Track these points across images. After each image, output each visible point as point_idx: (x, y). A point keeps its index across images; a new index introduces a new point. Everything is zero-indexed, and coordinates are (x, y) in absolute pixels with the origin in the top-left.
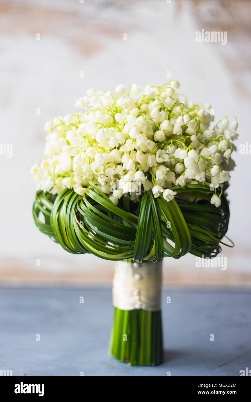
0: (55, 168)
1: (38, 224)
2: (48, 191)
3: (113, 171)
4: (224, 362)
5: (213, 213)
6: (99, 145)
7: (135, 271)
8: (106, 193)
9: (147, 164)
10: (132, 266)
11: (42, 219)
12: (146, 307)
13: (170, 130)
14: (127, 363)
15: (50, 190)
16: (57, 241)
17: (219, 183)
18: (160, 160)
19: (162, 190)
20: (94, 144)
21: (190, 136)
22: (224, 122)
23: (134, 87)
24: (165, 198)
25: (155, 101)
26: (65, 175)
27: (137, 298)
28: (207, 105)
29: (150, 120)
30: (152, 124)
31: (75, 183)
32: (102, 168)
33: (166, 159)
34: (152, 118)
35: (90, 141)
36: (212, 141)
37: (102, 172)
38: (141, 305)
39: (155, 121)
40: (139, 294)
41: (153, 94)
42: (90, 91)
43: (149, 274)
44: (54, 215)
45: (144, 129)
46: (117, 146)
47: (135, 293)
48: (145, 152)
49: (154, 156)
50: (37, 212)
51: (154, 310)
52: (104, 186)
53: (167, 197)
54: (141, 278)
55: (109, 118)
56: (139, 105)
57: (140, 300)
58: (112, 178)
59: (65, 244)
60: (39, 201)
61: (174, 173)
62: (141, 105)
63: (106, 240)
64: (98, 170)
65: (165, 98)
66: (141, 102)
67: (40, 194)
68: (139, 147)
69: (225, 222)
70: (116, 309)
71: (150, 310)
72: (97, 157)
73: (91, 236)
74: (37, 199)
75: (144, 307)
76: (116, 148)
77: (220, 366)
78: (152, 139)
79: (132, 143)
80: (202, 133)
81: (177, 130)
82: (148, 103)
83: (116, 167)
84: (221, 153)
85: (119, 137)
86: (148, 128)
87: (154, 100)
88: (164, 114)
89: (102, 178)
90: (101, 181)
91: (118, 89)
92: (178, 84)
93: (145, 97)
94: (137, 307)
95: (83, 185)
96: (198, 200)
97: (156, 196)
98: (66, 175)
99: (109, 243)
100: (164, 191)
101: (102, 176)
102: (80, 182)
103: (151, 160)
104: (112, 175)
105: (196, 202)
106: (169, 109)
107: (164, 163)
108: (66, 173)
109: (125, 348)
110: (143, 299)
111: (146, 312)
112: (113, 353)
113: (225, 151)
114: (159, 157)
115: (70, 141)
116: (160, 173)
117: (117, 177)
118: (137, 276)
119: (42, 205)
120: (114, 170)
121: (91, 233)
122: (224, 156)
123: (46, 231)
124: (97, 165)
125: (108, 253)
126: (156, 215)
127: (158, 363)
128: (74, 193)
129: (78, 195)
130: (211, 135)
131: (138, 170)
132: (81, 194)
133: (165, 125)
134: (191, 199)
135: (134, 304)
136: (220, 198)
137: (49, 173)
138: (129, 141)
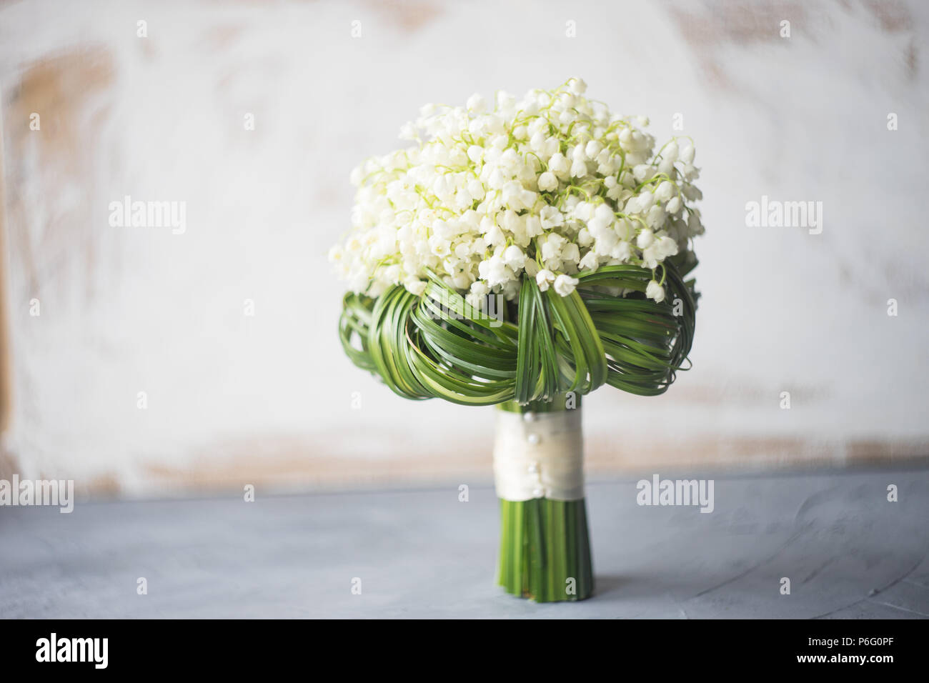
0: (370, 249)
1: (349, 353)
2: (363, 291)
3: (468, 249)
4: (706, 587)
5: (652, 313)
6: (443, 205)
7: (528, 430)
8: (461, 287)
9: (525, 233)
10: (523, 419)
11: (356, 342)
12: (553, 494)
13: (564, 170)
14: (527, 598)
15: (367, 290)
16: (384, 382)
17: (656, 260)
18: (547, 225)
19: (552, 278)
20: (436, 204)
21: (605, 177)
22: (670, 147)
23: (502, 96)
24: (558, 291)
25: (539, 119)
26: (387, 262)
27: (535, 477)
28: (641, 120)
29: (529, 155)
30: (534, 161)
31: (406, 274)
32: (448, 244)
33: (558, 221)
34: (535, 152)
35: (427, 198)
36: (647, 184)
37: (448, 252)
38: (544, 491)
39: (540, 155)
40: (539, 470)
41: (535, 106)
42: (426, 108)
43: (554, 433)
44: (373, 336)
45: (518, 172)
46: (472, 204)
47: (532, 469)
48: (520, 211)
49: (536, 217)
50: (348, 333)
51: (570, 499)
52: (456, 277)
53: (562, 287)
54: (540, 442)
55: (459, 155)
56: (511, 128)
57: (540, 481)
58: (468, 260)
59: (395, 382)
60: (350, 312)
61: (576, 246)
62: (513, 128)
63: (467, 374)
64: (440, 248)
65: (559, 113)
66: (515, 123)
67: (349, 298)
68: (507, 204)
69: (679, 329)
70: (501, 501)
71: (561, 498)
72: (436, 225)
73: (442, 369)
74: (345, 308)
75: (549, 495)
76: (472, 208)
77: (699, 595)
78: (534, 187)
79: (496, 198)
80: (631, 171)
81: (578, 170)
82: (526, 124)
83: (473, 241)
84: (662, 204)
85: (473, 188)
86: (526, 170)
87: (537, 117)
88: (554, 142)
89: (449, 262)
90: (449, 267)
91: (471, 102)
92: (583, 85)
93: (522, 113)
94: (537, 494)
95: (422, 277)
96: (626, 291)
97: (543, 289)
98: (391, 261)
99: (475, 378)
100: (556, 278)
101: (449, 259)
102: (415, 272)
103: (532, 226)
104: (467, 256)
105: (624, 296)
106: (565, 130)
107: (557, 230)
108: (389, 257)
109: (522, 570)
110: (547, 478)
111: (554, 502)
112: (501, 583)
113: (667, 202)
114: (546, 218)
115: (392, 200)
116: (550, 248)
117: (477, 258)
118: (532, 438)
119: (356, 319)
120: (470, 247)
121: (442, 365)
122: (667, 210)
123: (365, 364)
124: (439, 240)
125: (467, 395)
126: (543, 320)
127: (582, 596)
128: (406, 292)
129: (412, 296)
130: (645, 174)
131: (510, 245)
132: (418, 294)
133: (556, 162)
134: (615, 291)
135: (532, 489)
136: (663, 286)
137: (362, 259)
138: (490, 195)
